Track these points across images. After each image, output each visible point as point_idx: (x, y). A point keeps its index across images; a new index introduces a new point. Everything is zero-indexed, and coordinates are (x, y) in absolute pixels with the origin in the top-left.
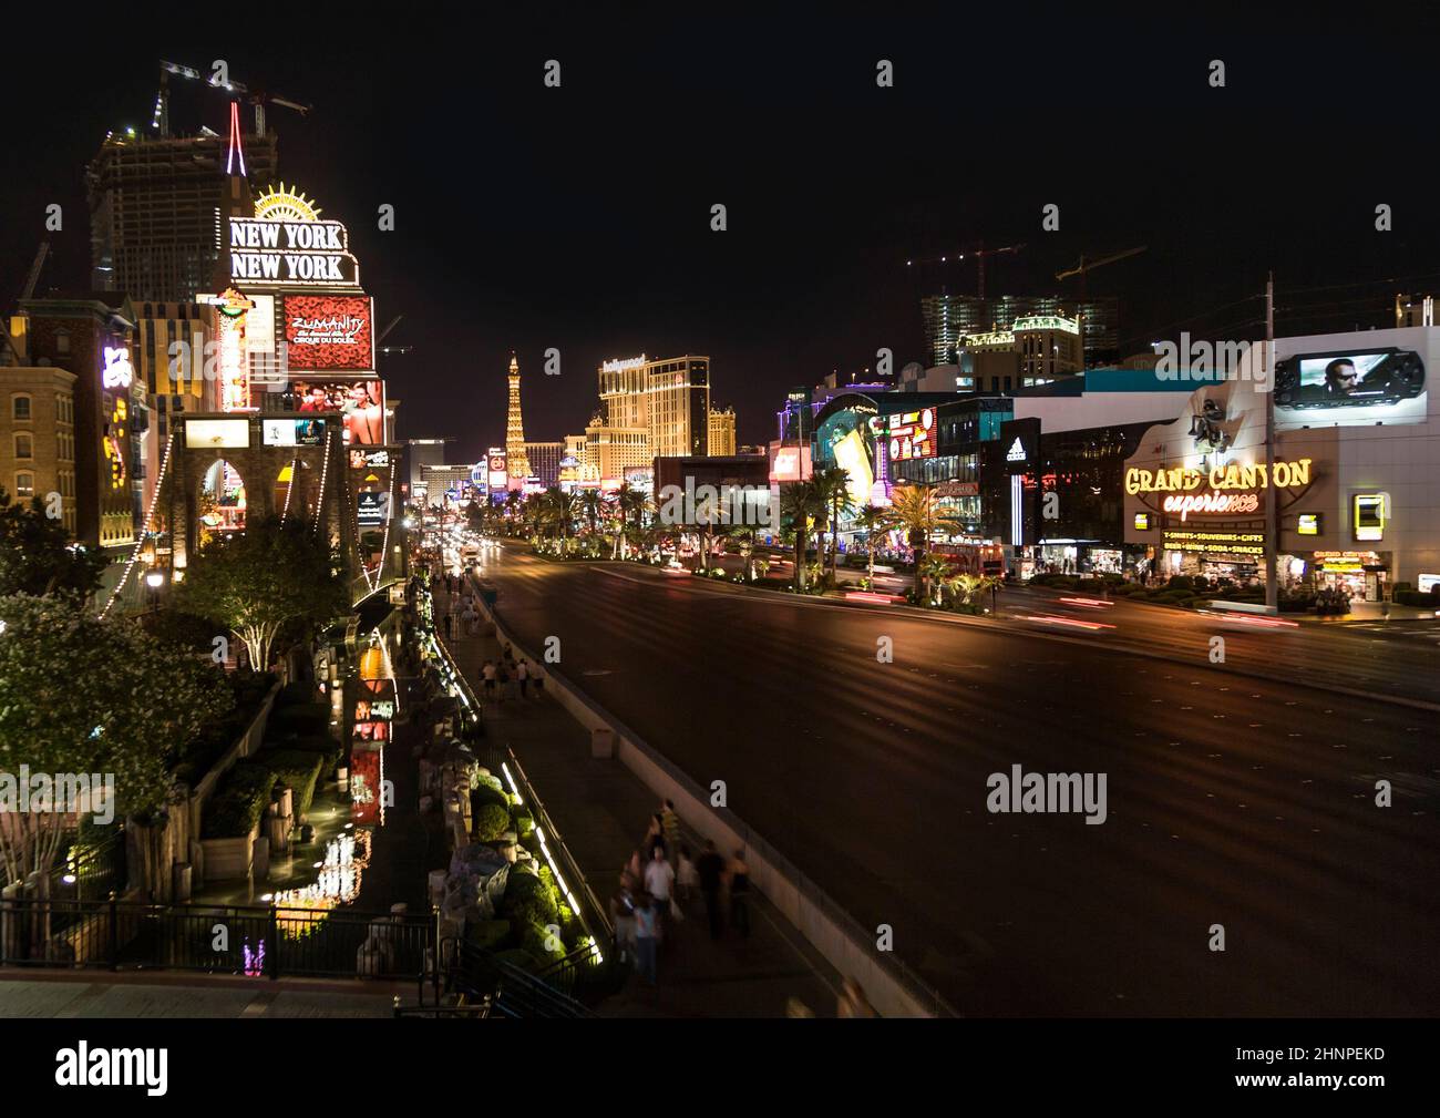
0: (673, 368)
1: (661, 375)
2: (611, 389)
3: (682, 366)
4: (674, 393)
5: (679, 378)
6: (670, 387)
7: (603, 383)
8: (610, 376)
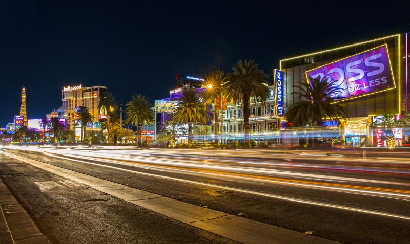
0: (93, 90)
1: (88, 93)
2: (66, 97)
3: (97, 89)
4: (93, 99)
5: (96, 94)
6: (91, 97)
7: (63, 95)
8: (66, 92)
